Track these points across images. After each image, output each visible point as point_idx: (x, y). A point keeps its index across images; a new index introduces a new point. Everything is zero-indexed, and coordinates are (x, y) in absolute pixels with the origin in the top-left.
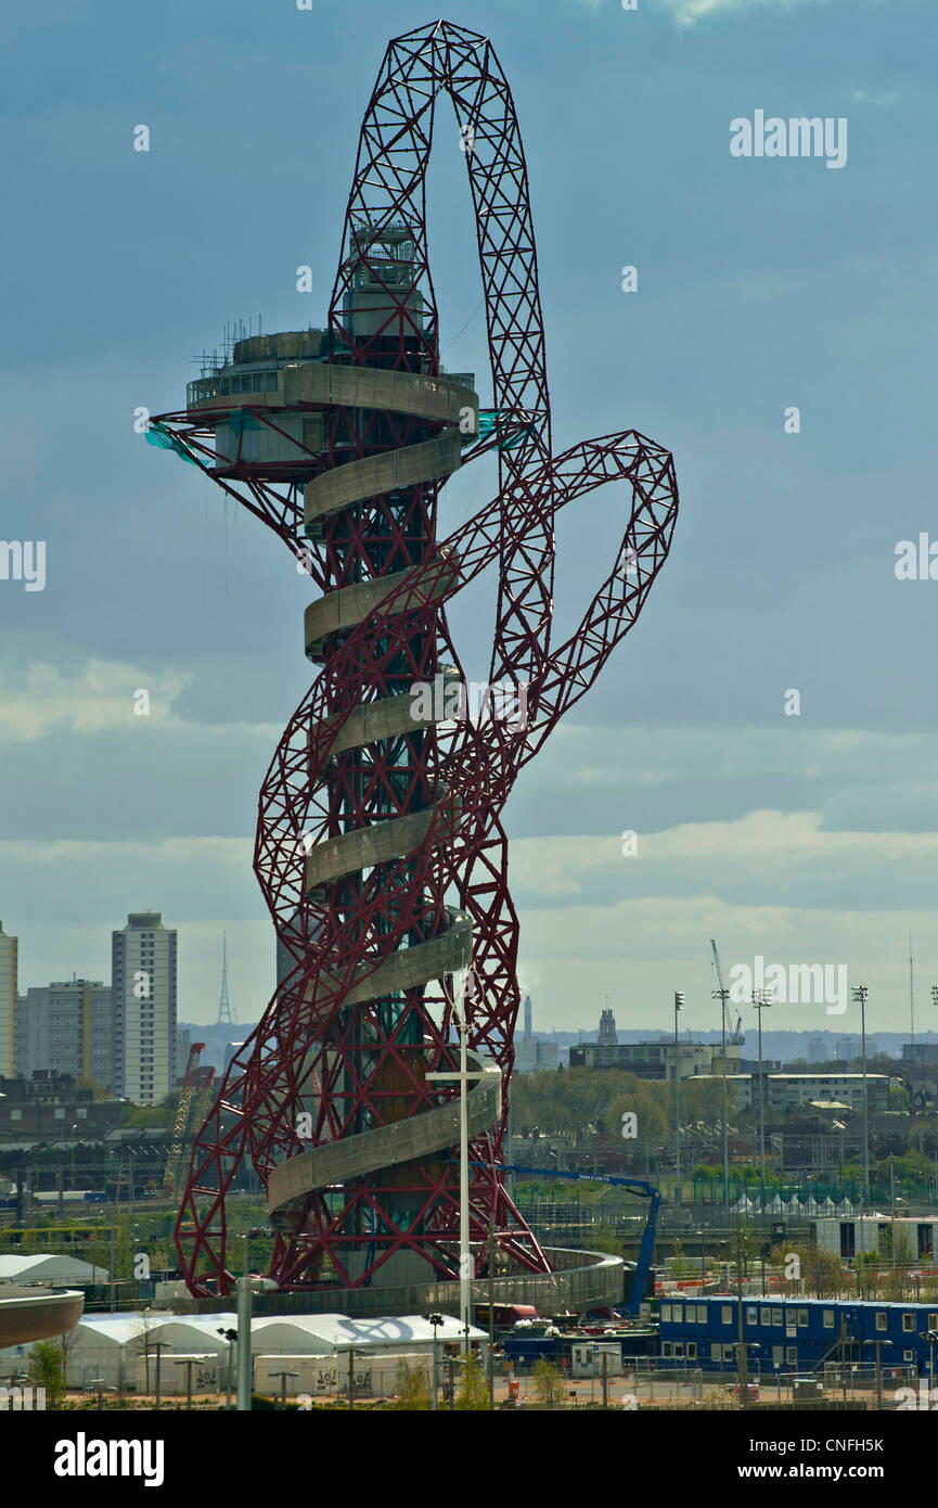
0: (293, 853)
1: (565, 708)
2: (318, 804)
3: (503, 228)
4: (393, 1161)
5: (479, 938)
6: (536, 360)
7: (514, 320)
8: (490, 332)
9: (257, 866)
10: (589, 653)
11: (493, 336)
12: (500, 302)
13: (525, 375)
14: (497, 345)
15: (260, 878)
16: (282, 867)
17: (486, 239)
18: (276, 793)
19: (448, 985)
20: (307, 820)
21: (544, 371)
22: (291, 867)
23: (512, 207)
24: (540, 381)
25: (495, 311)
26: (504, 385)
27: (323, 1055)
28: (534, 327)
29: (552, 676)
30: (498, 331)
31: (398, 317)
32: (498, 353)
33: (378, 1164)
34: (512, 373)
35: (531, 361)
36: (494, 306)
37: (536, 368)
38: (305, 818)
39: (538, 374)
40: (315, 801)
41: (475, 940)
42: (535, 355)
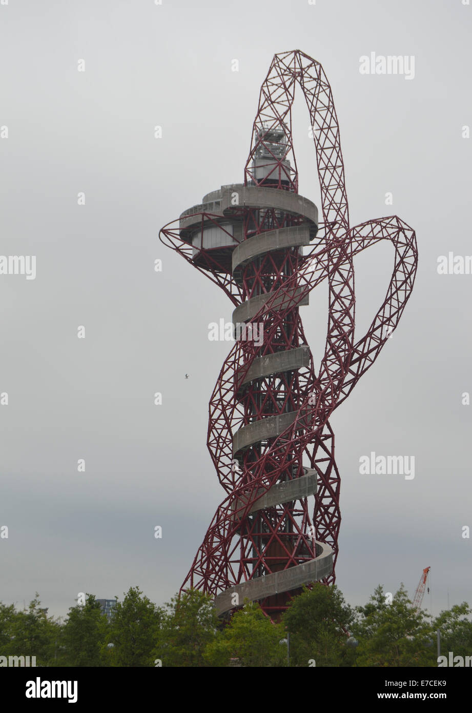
0: (226, 438)
1: (363, 372)
2: (238, 410)
3: (322, 118)
4: (277, 592)
5: (321, 485)
6: (340, 180)
7: (329, 161)
8: (318, 166)
9: (209, 444)
10: (374, 344)
11: (320, 168)
12: (323, 152)
13: (336, 187)
14: (322, 172)
15: (211, 452)
16: (221, 445)
17: (315, 122)
18: (218, 405)
19: (304, 504)
20: (232, 420)
21: (344, 185)
22: (225, 445)
23: (327, 107)
24: (343, 189)
25: (320, 156)
26: (325, 191)
27: (241, 541)
28: (339, 163)
29: (356, 356)
30: (322, 165)
31: (278, 167)
32: (323, 177)
33: (268, 594)
34: (329, 186)
35: (338, 180)
36: (320, 154)
37: (341, 183)
38: (232, 418)
39: (342, 186)
40: (237, 409)
41: (318, 487)
42: (340, 178)
